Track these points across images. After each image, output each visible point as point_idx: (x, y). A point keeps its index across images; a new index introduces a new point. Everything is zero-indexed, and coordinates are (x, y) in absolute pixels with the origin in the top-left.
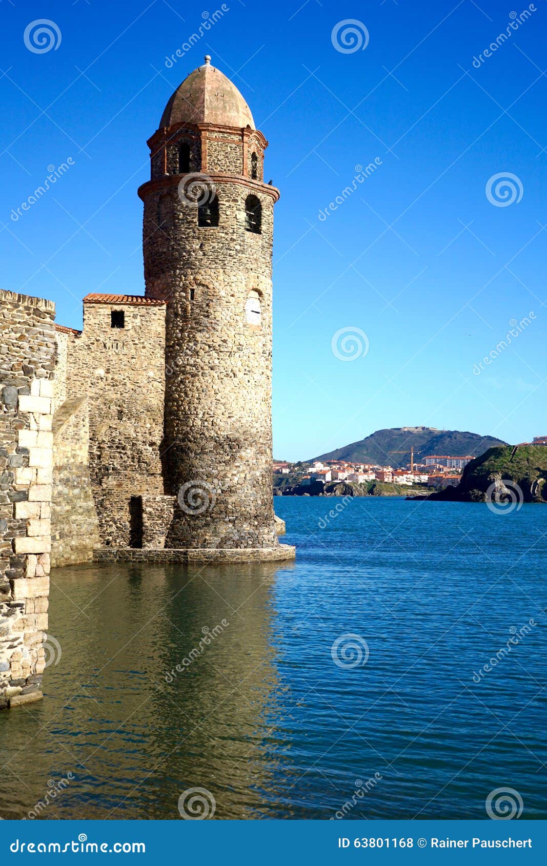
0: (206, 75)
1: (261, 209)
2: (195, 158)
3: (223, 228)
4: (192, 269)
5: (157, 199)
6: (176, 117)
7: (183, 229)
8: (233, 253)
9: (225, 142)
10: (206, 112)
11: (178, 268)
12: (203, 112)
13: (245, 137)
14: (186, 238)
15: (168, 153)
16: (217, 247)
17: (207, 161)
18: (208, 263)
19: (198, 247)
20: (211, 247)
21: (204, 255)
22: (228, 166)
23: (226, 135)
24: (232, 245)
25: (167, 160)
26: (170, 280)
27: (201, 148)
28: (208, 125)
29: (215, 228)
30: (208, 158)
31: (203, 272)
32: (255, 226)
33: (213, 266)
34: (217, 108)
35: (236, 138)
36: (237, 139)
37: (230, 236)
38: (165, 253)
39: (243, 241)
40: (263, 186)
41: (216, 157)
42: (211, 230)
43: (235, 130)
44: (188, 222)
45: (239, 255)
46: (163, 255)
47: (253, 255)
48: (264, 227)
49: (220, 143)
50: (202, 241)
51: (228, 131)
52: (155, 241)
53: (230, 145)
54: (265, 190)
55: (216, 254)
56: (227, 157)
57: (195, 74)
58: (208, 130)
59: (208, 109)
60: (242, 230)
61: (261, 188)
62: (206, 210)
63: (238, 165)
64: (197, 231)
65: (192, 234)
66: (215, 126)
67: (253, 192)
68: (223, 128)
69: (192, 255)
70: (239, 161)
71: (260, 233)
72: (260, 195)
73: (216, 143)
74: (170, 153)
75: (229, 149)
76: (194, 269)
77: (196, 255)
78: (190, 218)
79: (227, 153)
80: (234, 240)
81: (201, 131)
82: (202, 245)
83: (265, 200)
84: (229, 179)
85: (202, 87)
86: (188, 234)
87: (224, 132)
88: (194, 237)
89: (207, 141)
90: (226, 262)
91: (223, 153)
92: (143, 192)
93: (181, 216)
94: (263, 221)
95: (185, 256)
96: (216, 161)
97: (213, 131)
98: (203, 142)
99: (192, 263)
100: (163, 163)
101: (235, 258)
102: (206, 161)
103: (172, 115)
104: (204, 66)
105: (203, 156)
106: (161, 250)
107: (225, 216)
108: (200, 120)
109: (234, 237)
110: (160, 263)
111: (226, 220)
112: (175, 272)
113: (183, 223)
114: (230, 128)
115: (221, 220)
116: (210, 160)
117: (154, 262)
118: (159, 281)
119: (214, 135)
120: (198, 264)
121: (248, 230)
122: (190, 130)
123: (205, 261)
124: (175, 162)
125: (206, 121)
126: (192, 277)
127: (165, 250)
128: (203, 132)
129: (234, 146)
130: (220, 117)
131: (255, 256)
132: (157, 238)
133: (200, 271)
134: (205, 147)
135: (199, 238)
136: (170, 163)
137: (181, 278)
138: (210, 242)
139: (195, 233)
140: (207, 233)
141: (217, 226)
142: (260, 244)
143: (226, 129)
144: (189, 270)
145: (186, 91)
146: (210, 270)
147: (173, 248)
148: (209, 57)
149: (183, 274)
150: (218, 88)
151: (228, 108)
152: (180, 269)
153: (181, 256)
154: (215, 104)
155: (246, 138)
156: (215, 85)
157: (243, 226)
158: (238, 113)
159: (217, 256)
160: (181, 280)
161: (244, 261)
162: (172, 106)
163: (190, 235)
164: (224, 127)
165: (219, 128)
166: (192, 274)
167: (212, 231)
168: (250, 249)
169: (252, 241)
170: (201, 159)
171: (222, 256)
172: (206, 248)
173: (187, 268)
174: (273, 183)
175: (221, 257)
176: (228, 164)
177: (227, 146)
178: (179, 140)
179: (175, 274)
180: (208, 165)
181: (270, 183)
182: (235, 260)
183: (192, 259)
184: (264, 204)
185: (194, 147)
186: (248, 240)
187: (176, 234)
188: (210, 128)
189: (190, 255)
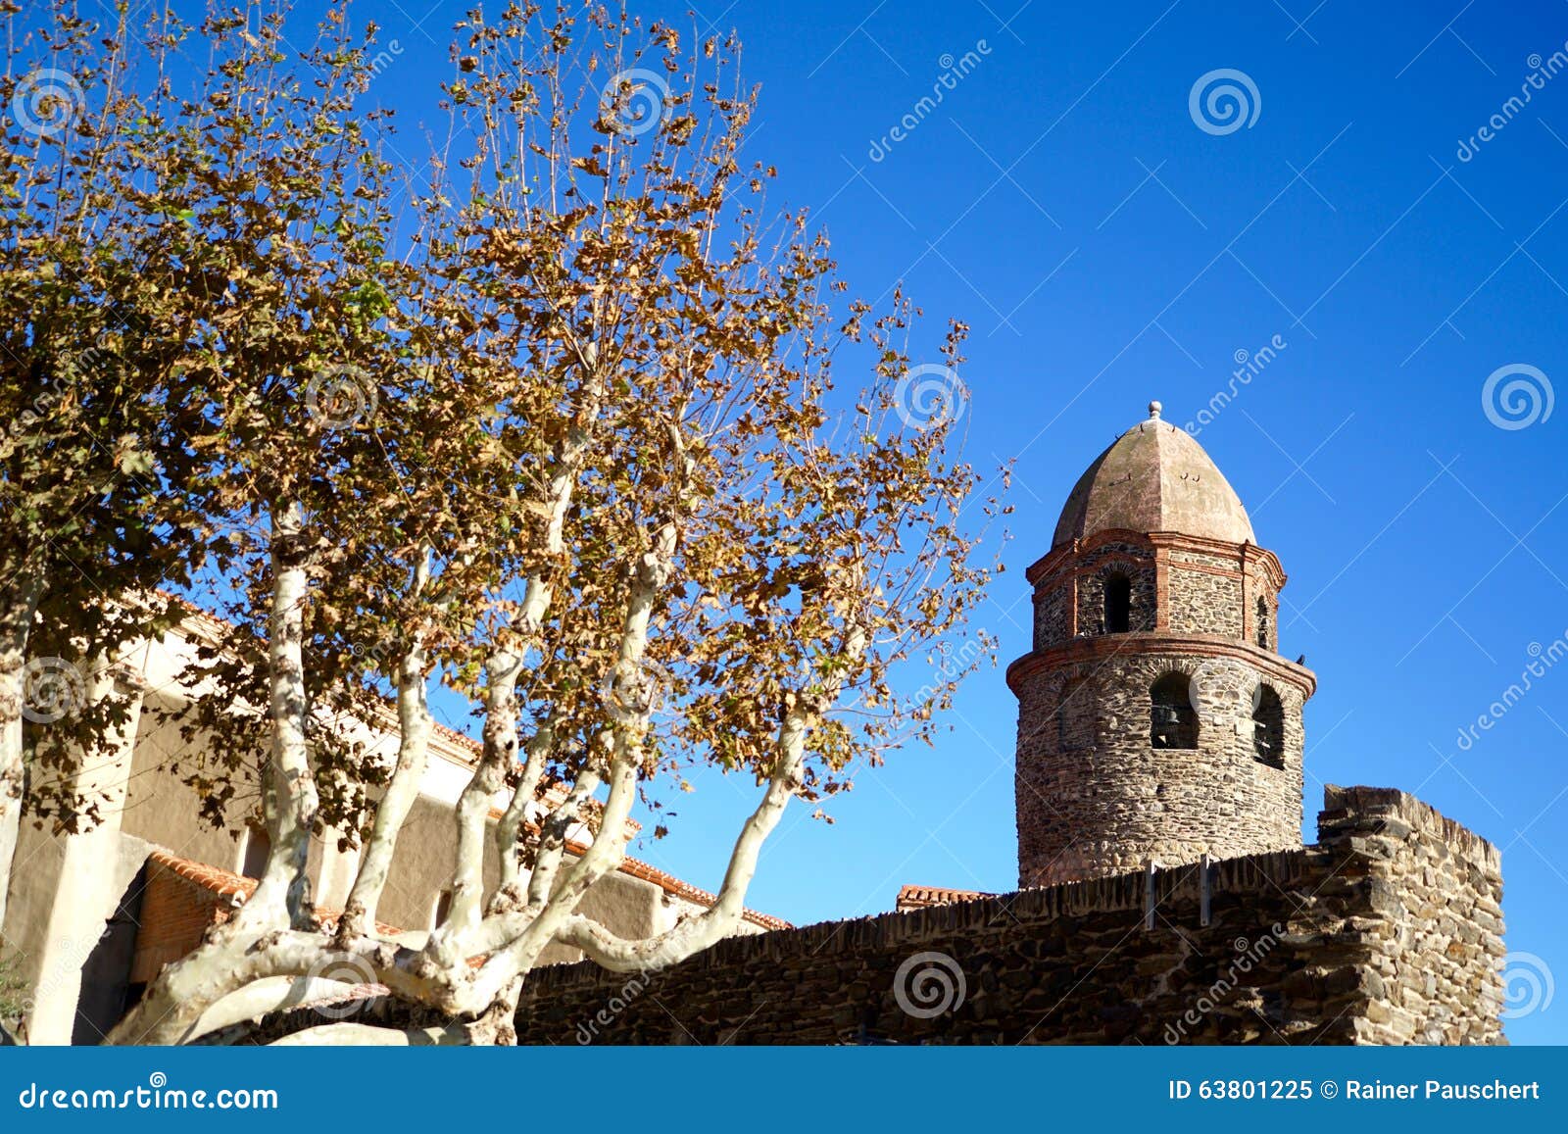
0: (1159, 439)
1: (1282, 716)
2: (1141, 603)
3: (1207, 752)
4: (1139, 839)
5: (1056, 686)
6: (1097, 519)
7: (1118, 753)
8: (1229, 808)
9: (1206, 571)
10: (1165, 510)
11: (1105, 837)
12: (1159, 509)
13: (1246, 564)
14: (1126, 771)
15: (1080, 592)
16: (1194, 793)
17: (1170, 610)
18: (1175, 829)
19: (1152, 792)
20: (1182, 794)
21: (1167, 809)
22: (1211, 623)
23: (1207, 558)
24: (1228, 790)
25: (1080, 605)
26: (1086, 862)
27: (1155, 581)
28: (1173, 535)
29: (1190, 751)
30: (1171, 603)
31: (1164, 849)
32: (1271, 753)
33: (1187, 836)
34: (1184, 503)
35: (1230, 565)
36: (1230, 567)
37: (1222, 771)
38: (1075, 802)
39: (1250, 784)
40: (1287, 668)
41: (1187, 603)
42: (1181, 756)
43: (1227, 548)
44: (1130, 738)
45: (1242, 813)
46: (1071, 808)
47: (1268, 815)
48: (1289, 756)
49: (1195, 574)
50: (1162, 779)
51: (1212, 549)
52: (1051, 776)
53: (1216, 578)
54: (1291, 675)
55: (1193, 809)
56: (1210, 603)
57: (1134, 437)
58: (1171, 546)
59: (1168, 503)
60: (1247, 758)
61: (1283, 671)
62: (1168, 713)
63: (1233, 620)
64: (1151, 758)
65: (1139, 762)
66: (1185, 538)
67: (1266, 679)
68: (1203, 543)
69: (1139, 810)
70: (1234, 613)
71: (1282, 769)
72: (1279, 687)
73: (1187, 574)
74: (1086, 593)
75: (1214, 587)
76: (1144, 840)
77: (1148, 809)
78: (1134, 730)
79: (1209, 595)
80: (1232, 780)
81: (1155, 547)
82: (1161, 788)
83: (1290, 696)
84: (1221, 649)
85: (1153, 461)
86: (1130, 763)
87: (1203, 552)
88: (1142, 770)
89: (1170, 569)
90: (1215, 828)
91: (1201, 595)
92: (1019, 676)
93: (1114, 725)
94: (1286, 742)
95: (1122, 811)
96: (1187, 611)
97: (1181, 549)
98: (1159, 571)
99: (1138, 828)
100: (1067, 612)
101: (1233, 820)
102: (1166, 610)
103: (1089, 516)
104: (1149, 422)
105: (1160, 599)
106: (1065, 796)
107: (1211, 728)
108: (1151, 525)
109: (1232, 773)
110: (1063, 825)
111: (1213, 735)
112: (1098, 844)
113: (1118, 739)
114: (1216, 543)
115: (1203, 735)
116: (1174, 608)
117: (1047, 822)
118: (1061, 865)
119: (1183, 557)
120: (1153, 829)
121: (1258, 760)
122: (1129, 546)
123: (1170, 823)
124: (1097, 611)
125: (1164, 528)
126: (1139, 858)
127: (1075, 796)
128: (1159, 550)
129: (1224, 580)
130: (1193, 521)
131: (1273, 817)
132: (1057, 770)
133: (1157, 845)
134: (1163, 581)
135: (1154, 773)
136: (1086, 613)
137: (1112, 859)
138: (1180, 781)
139: (1145, 760)
140: (1173, 762)
141: (1194, 746)
142: (1282, 791)
143: (1209, 545)
144: (1132, 843)
145: (1118, 469)
146: (1179, 844)
147: (1095, 793)
148: (1157, 405)
149: (1117, 850)
150: (1185, 465)
151: (1208, 504)
152: (1112, 839)
153: (1113, 810)
154: (1182, 494)
155: (1248, 566)
156: (1180, 458)
157: (1248, 750)
158: (1230, 514)
159: (1196, 813)
160: (1114, 865)
161: (1253, 826)
162: (1087, 497)
163: (1135, 765)
164: (1205, 541)
165: (1195, 542)
166: (1138, 851)
167: (1183, 758)
168: (1262, 801)
169: (1267, 784)
170: (1155, 606)
171: (1207, 814)
172: (1171, 794)
173: (1128, 837)
174: (1306, 661)
175: (1203, 816)
176: (1212, 618)
177: (1209, 580)
178: (1107, 565)
179: (1099, 850)
180: (1171, 618)
181: (1300, 662)
182: (1234, 825)
183: (1140, 818)
184: (1287, 706)
185: (1141, 580)
186: (1260, 783)
187: (1102, 763)
188: (1175, 543)
189: (1134, 808)
